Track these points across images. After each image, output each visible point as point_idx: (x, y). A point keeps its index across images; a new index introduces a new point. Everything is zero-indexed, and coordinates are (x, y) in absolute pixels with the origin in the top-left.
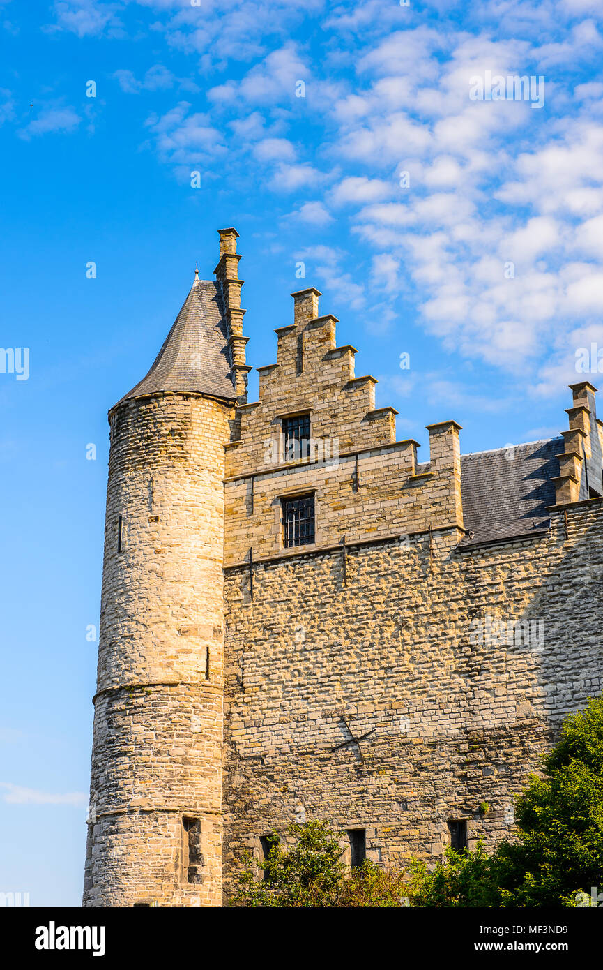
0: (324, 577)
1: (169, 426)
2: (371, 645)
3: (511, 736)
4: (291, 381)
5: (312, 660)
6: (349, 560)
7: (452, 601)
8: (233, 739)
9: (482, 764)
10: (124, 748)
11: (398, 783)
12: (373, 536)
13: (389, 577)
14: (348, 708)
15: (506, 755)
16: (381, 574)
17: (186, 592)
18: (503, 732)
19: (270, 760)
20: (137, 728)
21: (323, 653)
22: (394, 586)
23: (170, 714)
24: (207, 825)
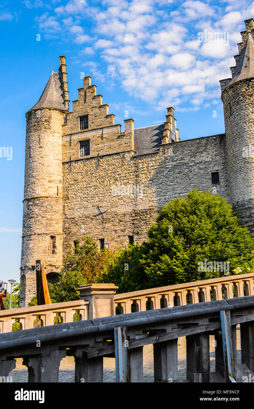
0: (93, 165)
1: (45, 119)
2: (107, 186)
3: (147, 212)
4: (83, 105)
5: (89, 190)
6: (100, 160)
7: (131, 172)
8: (65, 213)
9: (138, 220)
10: (32, 216)
11: (114, 225)
12: (107, 153)
13: (112, 165)
14: (100, 204)
15: (145, 217)
16: (110, 164)
17: (51, 169)
18: (145, 211)
19: (77, 219)
20: (37, 210)
21: (92, 188)
22: (113, 168)
23: (46, 206)
24: (58, 238)
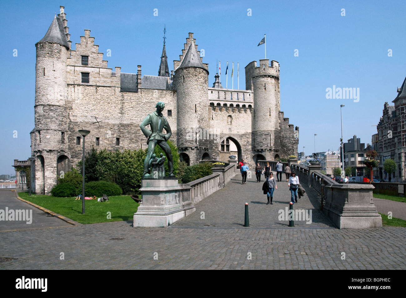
0: (91, 90)
2: (102, 105)
4: (84, 48)
5: (89, 106)
6: (97, 88)
7: (119, 100)
8: (70, 118)
9: (123, 129)
11: (107, 130)
12: (103, 85)
14: (97, 116)
15: (128, 128)
16: (104, 92)
18: (128, 124)
19: (79, 123)
22: (107, 95)
24: (66, 133)
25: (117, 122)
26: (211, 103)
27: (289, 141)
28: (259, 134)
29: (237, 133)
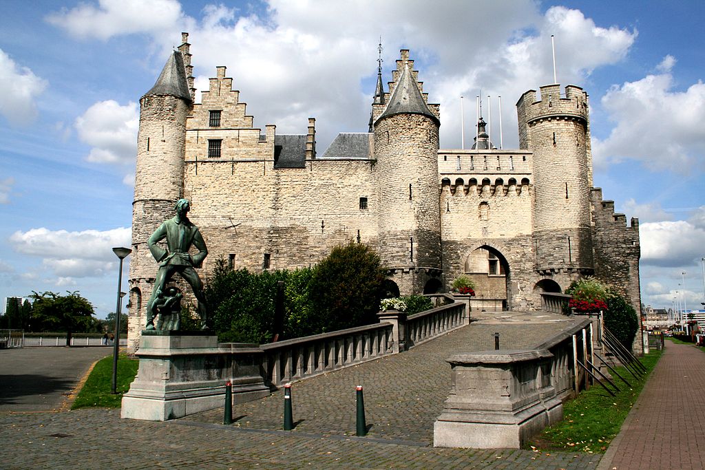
0: (225, 170)
3: (288, 230)
6: (234, 166)
7: (271, 185)
9: (277, 238)
11: (248, 241)
12: (243, 159)
13: (249, 174)
14: (232, 215)
18: (285, 229)
22: (250, 177)
25: (267, 225)
26: (443, 180)
27: (615, 249)
28: (545, 237)
29: (499, 237)
